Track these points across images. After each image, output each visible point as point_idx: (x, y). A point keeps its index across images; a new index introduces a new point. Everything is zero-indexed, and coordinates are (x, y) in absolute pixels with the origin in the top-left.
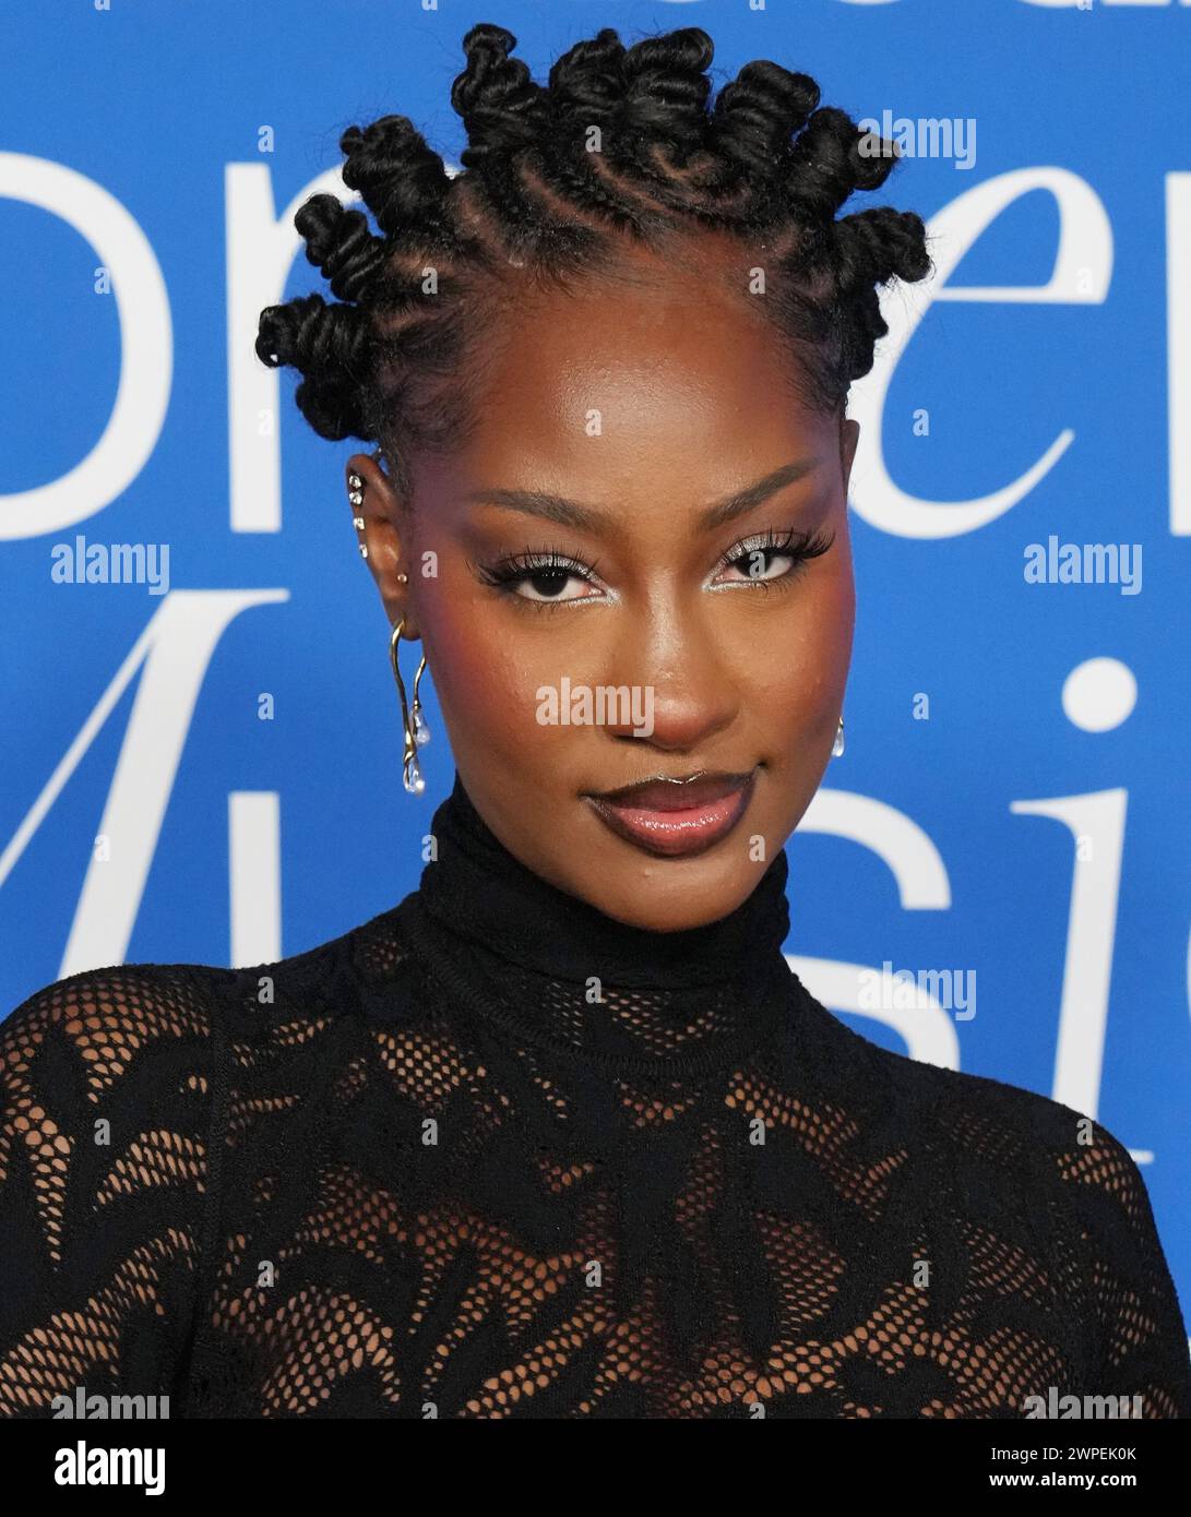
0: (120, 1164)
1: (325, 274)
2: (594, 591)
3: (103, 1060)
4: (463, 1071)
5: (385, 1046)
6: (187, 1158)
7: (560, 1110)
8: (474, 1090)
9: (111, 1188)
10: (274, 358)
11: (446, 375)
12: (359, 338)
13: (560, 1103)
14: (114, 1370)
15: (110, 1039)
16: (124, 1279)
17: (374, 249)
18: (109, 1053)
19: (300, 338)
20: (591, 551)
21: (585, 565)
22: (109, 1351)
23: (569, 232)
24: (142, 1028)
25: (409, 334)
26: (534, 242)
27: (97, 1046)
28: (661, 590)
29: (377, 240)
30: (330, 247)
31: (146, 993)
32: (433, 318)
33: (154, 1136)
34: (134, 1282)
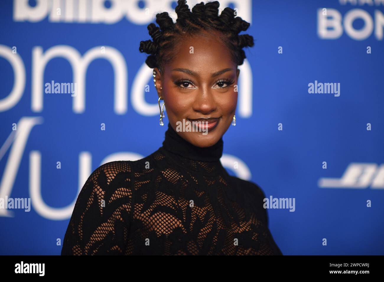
0: (113, 195)
1: (152, 37)
2: (193, 87)
3: (110, 176)
4: (179, 176)
5: (164, 173)
6: (127, 192)
7: (197, 182)
8: (182, 180)
9: (112, 199)
10: (142, 50)
11: (170, 51)
12: (157, 47)
13: (196, 181)
14: (113, 232)
15: (112, 172)
16: (114, 215)
17: (160, 33)
18: (111, 175)
19: (147, 47)
20: (193, 79)
21: (192, 82)
22: (112, 229)
23: (193, 28)
24: (118, 171)
25: (165, 45)
26: (187, 29)
27: (109, 174)
28: (204, 86)
29: (161, 32)
30: (152, 32)
31: (119, 165)
32: (169, 42)
33: (120, 189)
34: (116, 215)
